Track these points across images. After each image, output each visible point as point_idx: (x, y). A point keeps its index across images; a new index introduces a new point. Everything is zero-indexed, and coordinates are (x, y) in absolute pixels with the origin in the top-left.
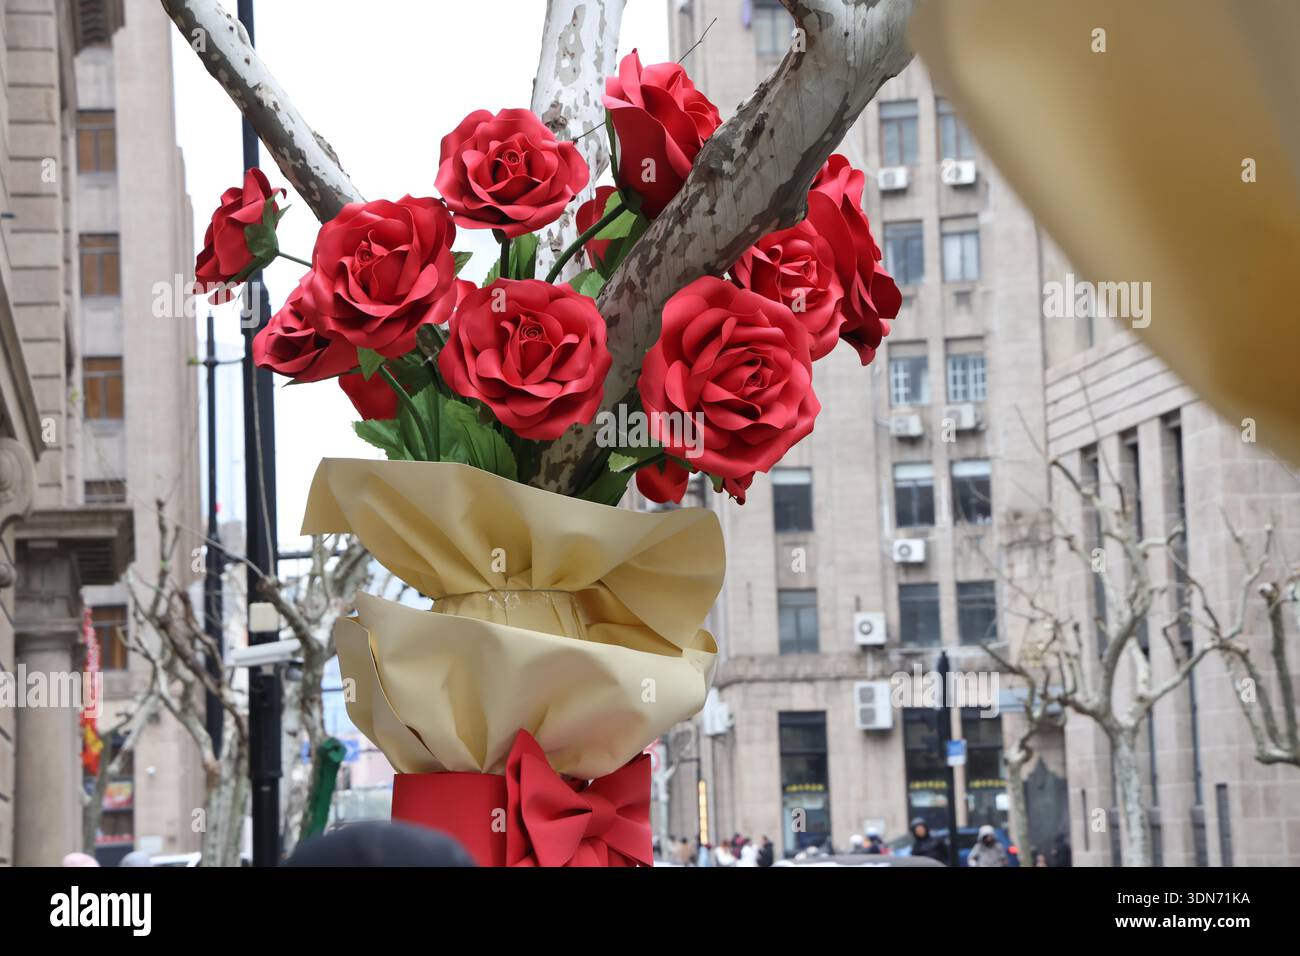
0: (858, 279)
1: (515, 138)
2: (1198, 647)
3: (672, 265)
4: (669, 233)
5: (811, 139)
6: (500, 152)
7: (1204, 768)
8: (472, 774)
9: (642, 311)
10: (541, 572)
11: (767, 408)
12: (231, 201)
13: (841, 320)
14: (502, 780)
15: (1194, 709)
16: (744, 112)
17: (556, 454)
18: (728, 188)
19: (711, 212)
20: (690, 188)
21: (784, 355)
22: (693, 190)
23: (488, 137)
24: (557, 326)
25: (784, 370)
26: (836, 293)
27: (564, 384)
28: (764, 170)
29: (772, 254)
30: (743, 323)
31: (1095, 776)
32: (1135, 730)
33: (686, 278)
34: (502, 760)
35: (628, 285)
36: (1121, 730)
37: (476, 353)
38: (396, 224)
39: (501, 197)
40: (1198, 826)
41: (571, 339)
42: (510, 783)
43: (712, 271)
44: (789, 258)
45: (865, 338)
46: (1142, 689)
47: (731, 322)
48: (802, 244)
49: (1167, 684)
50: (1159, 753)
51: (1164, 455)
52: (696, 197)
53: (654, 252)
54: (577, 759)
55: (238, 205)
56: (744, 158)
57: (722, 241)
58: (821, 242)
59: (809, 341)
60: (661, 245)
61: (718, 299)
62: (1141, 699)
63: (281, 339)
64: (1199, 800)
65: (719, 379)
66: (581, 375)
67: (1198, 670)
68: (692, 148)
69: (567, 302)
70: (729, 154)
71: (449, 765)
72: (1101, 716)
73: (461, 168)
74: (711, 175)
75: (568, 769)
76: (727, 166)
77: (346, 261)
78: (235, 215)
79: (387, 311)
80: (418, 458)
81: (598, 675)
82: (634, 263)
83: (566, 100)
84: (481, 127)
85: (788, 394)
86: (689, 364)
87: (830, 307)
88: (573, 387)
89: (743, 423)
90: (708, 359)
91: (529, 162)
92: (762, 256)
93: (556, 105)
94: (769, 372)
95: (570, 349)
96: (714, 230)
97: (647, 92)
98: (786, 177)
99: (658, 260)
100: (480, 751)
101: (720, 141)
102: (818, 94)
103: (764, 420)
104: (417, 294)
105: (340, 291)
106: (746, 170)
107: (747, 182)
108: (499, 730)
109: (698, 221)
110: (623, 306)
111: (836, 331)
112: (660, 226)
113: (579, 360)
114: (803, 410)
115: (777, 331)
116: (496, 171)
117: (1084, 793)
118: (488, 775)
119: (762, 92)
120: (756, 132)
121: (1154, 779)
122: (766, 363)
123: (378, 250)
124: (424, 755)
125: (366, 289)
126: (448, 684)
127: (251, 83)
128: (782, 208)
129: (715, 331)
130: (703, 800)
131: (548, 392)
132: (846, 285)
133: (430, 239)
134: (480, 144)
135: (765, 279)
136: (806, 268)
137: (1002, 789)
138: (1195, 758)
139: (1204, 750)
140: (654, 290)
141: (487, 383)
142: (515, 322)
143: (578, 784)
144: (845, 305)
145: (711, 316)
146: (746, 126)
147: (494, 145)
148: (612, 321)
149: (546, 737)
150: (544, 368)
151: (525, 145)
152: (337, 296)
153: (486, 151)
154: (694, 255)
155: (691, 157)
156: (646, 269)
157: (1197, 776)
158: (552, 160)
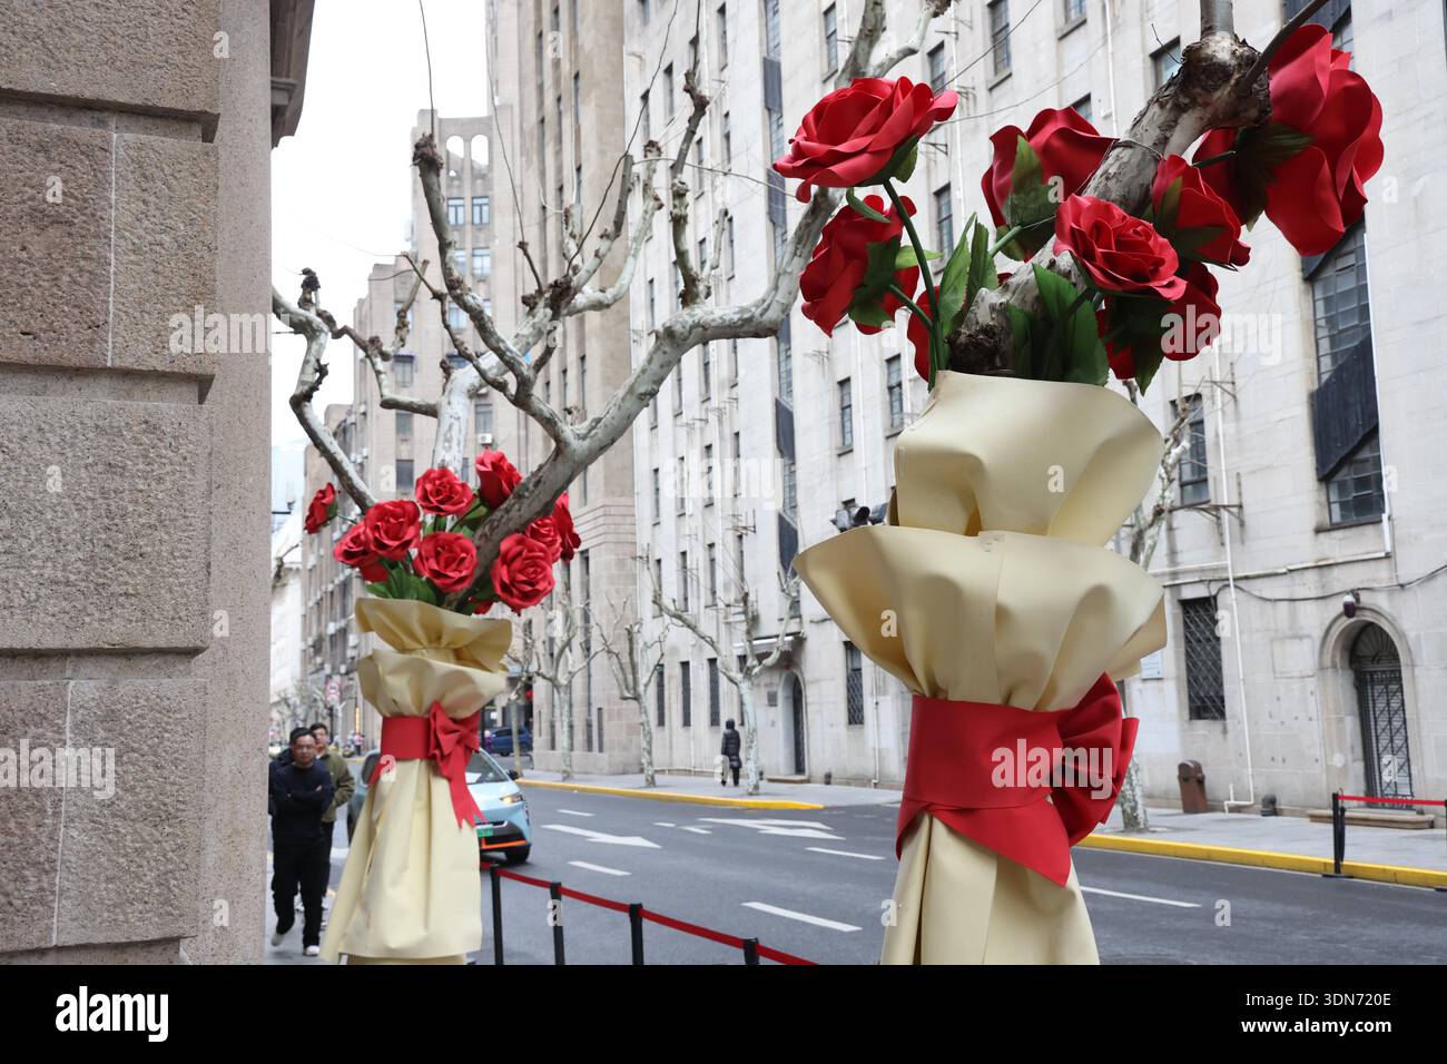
0: (567, 536)
1: (445, 480)
2: (593, 651)
3: (502, 529)
4: (502, 517)
5: (559, 486)
6: (440, 485)
7: (593, 701)
8: (415, 717)
9: (490, 546)
10: (444, 641)
11: (537, 583)
12: (320, 495)
13: (561, 549)
14: (429, 719)
15: (589, 676)
16: (533, 474)
17: (451, 596)
18: (526, 502)
19: (519, 510)
20: (511, 500)
21: (544, 563)
22: (513, 501)
23: (435, 479)
24: (458, 550)
25: (544, 569)
26: (559, 540)
27: (460, 572)
28: (541, 496)
29: (537, 525)
30: (530, 551)
31: (545, 706)
32: (567, 686)
33: (509, 533)
34: (428, 711)
35: (484, 535)
36: (560, 686)
37: (427, 559)
38: (399, 510)
39: (440, 502)
40: (589, 725)
41: (463, 555)
42: (432, 721)
43: (517, 531)
44: (545, 525)
45: (567, 556)
46: (570, 669)
47: (525, 551)
48: (548, 521)
49: (581, 666)
50: (574, 696)
51: (581, 569)
52: (514, 504)
53: (496, 523)
54: (455, 712)
55: (324, 497)
56: (533, 491)
57: (523, 521)
58: (554, 520)
59: (551, 558)
60: (499, 521)
61: (520, 542)
62: (570, 673)
63: (346, 551)
64: (590, 715)
65: (521, 571)
66: (467, 569)
67: (592, 663)
68: (511, 488)
69: (462, 541)
70: (527, 490)
71: (406, 713)
72: (553, 681)
73: (425, 490)
74: (520, 497)
75: (451, 715)
76: (526, 494)
77: (379, 524)
78: (324, 501)
79: (397, 543)
80: (395, 597)
81: (468, 680)
82: (487, 527)
83: (447, 459)
84: (432, 475)
85: (544, 578)
86: (509, 566)
87: (558, 545)
88: (464, 574)
89: (529, 588)
90: (517, 564)
91: (450, 489)
92: (534, 525)
93: (443, 461)
94: (539, 570)
95: (464, 559)
96: (520, 516)
97: (493, 464)
98: (548, 499)
99: (497, 526)
100: (419, 708)
101: (524, 484)
102: (562, 469)
103: (537, 587)
104: (407, 538)
105: (377, 535)
106: (534, 495)
107: (533, 500)
108: (427, 701)
109: (514, 513)
110: (482, 543)
111: (559, 554)
112: (498, 514)
113: (466, 563)
114: (550, 584)
115: (541, 554)
116: (438, 492)
117: (540, 712)
118: (422, 718)
119: (541, 467)
120: (539, 482)
121: (571, 706)
122: (539, 567)
123: (392, 520)
124: (397, 709)
125: (386, 533)
126: (409, 683)
127: (332, 451)
128: (546, 510)
129: (520, 553)
130: (357, 716)
131: (456, 575)
132: (563, 537)
133: (412, 515)
134: (432, 481)
135: (535, 534)
136: (550, 531)
137: (494, 710)
138: (589, 697)
139: (593, 694)
140: (495, 538)
141: (433, 572)
142: (443, 548)
143: (455, 721)
144: (562, 545)
145: (519, 548)
146: (534, 480)
147: (437, 482)
148: (478, 548)
149: (445, 703)
150: (454, 566)
151: (449, 482)
152: (376, 538)
153: (434, 484)
154: (512, 525)
155: (511, 491)
156: (492, 529)
157: (589, 704)
158: (459, 488)
